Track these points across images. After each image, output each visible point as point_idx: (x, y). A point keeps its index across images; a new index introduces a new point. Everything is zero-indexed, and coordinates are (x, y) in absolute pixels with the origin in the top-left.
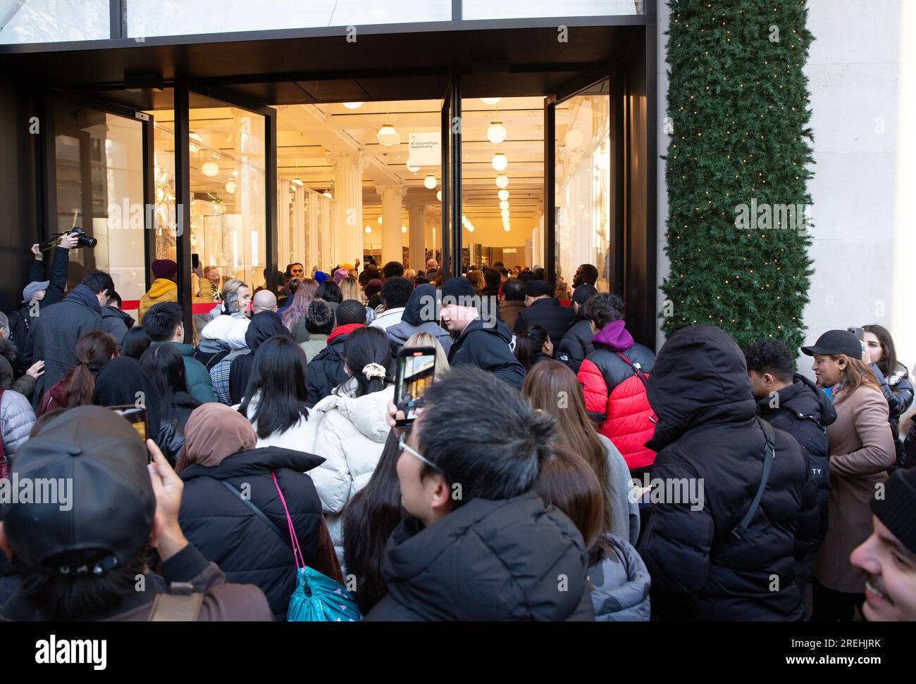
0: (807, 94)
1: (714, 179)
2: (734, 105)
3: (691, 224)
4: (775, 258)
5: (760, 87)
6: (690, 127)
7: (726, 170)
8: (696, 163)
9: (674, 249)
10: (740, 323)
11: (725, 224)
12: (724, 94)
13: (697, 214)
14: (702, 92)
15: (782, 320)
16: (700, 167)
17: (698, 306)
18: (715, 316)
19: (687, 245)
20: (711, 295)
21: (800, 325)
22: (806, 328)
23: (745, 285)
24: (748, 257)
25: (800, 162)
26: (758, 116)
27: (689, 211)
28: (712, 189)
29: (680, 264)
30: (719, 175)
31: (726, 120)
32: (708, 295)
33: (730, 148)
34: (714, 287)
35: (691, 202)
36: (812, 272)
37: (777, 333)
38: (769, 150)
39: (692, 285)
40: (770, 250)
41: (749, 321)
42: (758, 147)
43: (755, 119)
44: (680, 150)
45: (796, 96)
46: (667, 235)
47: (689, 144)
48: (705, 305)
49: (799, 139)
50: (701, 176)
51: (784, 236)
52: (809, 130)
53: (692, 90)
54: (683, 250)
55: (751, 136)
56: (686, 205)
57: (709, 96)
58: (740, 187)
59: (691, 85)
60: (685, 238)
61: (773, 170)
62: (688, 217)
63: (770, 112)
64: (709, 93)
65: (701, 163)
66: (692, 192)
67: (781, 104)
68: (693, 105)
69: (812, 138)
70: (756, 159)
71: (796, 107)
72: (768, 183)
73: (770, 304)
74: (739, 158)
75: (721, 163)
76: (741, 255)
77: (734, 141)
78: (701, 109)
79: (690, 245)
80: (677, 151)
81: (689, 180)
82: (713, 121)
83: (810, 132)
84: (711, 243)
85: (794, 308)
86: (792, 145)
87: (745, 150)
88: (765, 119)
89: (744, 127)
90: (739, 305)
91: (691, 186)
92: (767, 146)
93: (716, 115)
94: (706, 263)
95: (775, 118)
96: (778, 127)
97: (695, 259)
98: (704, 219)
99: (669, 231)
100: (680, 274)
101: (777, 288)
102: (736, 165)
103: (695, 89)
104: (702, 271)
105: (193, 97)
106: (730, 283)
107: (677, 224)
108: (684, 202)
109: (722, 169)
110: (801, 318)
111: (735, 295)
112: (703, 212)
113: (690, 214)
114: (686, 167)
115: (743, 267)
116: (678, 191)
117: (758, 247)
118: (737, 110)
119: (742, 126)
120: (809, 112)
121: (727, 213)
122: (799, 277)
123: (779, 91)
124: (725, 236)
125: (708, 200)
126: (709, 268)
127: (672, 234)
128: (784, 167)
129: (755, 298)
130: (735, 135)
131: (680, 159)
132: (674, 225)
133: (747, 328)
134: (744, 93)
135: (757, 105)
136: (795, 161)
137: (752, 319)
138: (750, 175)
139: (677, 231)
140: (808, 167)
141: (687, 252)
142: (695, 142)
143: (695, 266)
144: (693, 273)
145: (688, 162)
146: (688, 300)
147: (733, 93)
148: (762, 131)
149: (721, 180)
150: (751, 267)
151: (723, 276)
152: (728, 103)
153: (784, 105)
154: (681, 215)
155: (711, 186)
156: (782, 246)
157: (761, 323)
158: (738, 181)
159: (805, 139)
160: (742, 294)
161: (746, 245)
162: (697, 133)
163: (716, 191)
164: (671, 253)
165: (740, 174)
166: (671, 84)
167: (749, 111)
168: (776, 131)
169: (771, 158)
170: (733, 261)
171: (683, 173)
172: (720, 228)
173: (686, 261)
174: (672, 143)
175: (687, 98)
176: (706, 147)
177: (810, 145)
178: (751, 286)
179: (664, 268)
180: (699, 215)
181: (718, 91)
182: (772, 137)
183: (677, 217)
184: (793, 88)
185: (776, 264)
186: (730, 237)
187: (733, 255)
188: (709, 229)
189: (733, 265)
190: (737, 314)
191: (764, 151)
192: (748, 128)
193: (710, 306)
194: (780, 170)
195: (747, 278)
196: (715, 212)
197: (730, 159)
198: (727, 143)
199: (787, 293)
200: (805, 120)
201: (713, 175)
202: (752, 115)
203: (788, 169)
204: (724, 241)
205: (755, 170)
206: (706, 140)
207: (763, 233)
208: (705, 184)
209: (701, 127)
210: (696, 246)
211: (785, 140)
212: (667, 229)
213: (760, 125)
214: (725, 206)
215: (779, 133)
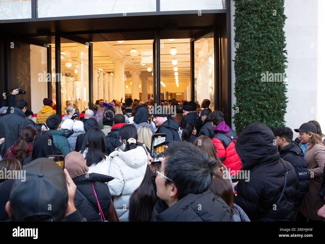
0: (285, 38)
1: (252, 68)
2: (259, 42)
3: (243, 85)
4: (274, 97)
5: (268, 35)
6: (243, 50)
7: (256, 65)
8: (245, 63)
9: (238, 94)
10: (262, 120)
11: (256, 85)
12: (255, 38)
13: (245, 81)
14: (247, 37)
15: (277, 119)
16: (246, 64)
17: (246, 114)
18: (253, 118)
19: (242, 92)
20: (251, 110)
21: (283, 121)
22: (285, 122)
23: (263, 106)
24: (264, 97)
25: (282, 62)
26: (267, 46)
27: (243, 80)
28: (251, 72)
29: (240, 99)
30: (253, 67)
31: (256, 47)
32: (250, 110)
33: (257, 57)
34: (252, 107)
35: (243, 77)
36: (287, 102)
37: (275, 124)
38: (271, 58)
39: (244, 107)
40: (272, 94)
41: (265, 120)
42: (267, 57)
43: (266, 47)
44: (239, 58)
45: (281, 39)
46: (235, 89)
47: (242, 56)
48: (249, 114)
49: (282, 54)
50: (247, 67)
51: (277, 89)
52: (286, 50)
53: (243, 36)
54: (241, 94)
55: (265, 53)
56: (241, 78)
57: (250, 39)
58: (261, 71)
59: (243, 35)
60: (241, 90)
61: (273, 65)
62: (242, 82)
63: (271, 44)
64: (250, 37)
65: (247, 63)
66: (244, 73)
67: (275, 41)
68: (244, 42)
69: (287, 53)
70: (267, 61)
71: (281, 42)
72: (271, 70)
73: (272, 113)
74: (261, 61)
75: (254, 63)
76: (262, 96)
77: (259, 55)
78: (247, 43)
79: (243, 92)
80: (238, 58)
81: (243, 69)
82: (251, 47)
83: (286, 51)
84: (251, 92)
85: (281, 115)
86: (280, 56)
87: (263, 58)
88: (269, 47)
89: (262, 49)
90: (261, 114)
91: (243, 71)
92: (270, 56)
93: (252, 45)
94: (249, 99)
95: (273, 46)
96: (274, 50)
97: (245, 97)
98: (248, 83)
99: (236, 87)
100: (240, 103)
101: (275, 108)
102: (259, 63)
103: (244, 36)
104: (248, 102)
105: (62, 39)
106: (258, 106)
107: (238, 85)
108: (241, 76)
109: (254, 65)
110: (284, 118)
111: (259, 111)
112: (248, 80)
113: (243, 81)
114: (241, 64)
115: (262, 100)
116: (238, 73)
117: (268, 93)
118: (259, 43)
119: (261, 49)
120: (286, 44)
121: (256, 81)
122: (283, 103)
123: (275, 37)
124: (256, 89)
125: (249, 76)
126: (250, 100)
127: (237, 88)
128: (277, 64)
129: (267, 111)
130: (259, 52)
131: (239, 61)
132: (237, 85)
133: (264, 122)
134: (262, 37)
135: (267, 42)
136: (281, 62)
137: (266, 119)
138: (265, 67)
139: (238, 87)
140: (285, 64)
141: (242, 95)
142: (245, 55)
143: (245, 100)
144: (244, 102)
145: (242, 62)
146: (243, 112)
147: (258, 37)
148: (269, 51)
149: (254, 69)
150: (265, 100)
151: (255, 103)
152: (256, 41)
153: (276, 42)
154: (240, 81)
155: (251, 71)
156: (276, 92)
157: (269, 120)
158: (260, 69)
159: (284, 54)
160: (262, 110)
161: (263, 92)
162: (245, 52)
163: (252, 73)
164: (236, 95)
165: (261, 67)
166: (236, 34)
167: (264, 44)
168: (274, 51)
169: (272, 61)
170: (258, 98)
171: (240, 66)
172: (254, 86)
173: (242, 98)
174: (236, 55)
175: (241, 39)
176: (248, 57)
177: (286, 56)
178: (265, 107)
179: (234, 100)
180: (246, 82)
181: (253, 37)
182: (272, 53)
183: (238, 82)
184: (280, 36)
185: (274, 99)
186: (258, 89)
187: (259, 96)
188: (250, 86)
189: (259, 99)
190: (260, 117)
191: (269, 58)
192: (264, 50)
193: (251, 114)
194: (275, 65)
195: (264, 104)
196: (252, 80)
197: (257, 61)
198: (256, 55)
199: (278, 109)
200: (284, 47)
201: (251, 67)
202: (265, 45)
203: (278, 64)
204: (255, 91)
205: (266, 65)
206: (248, 54)
207: (269, 88)
208: (248, 70)
209: (247, 49)
210: (245, 93)
211: (277, 54)
212: (235, 86)
213: (268, 49)
214: (255, 78)
215: (275, 52)
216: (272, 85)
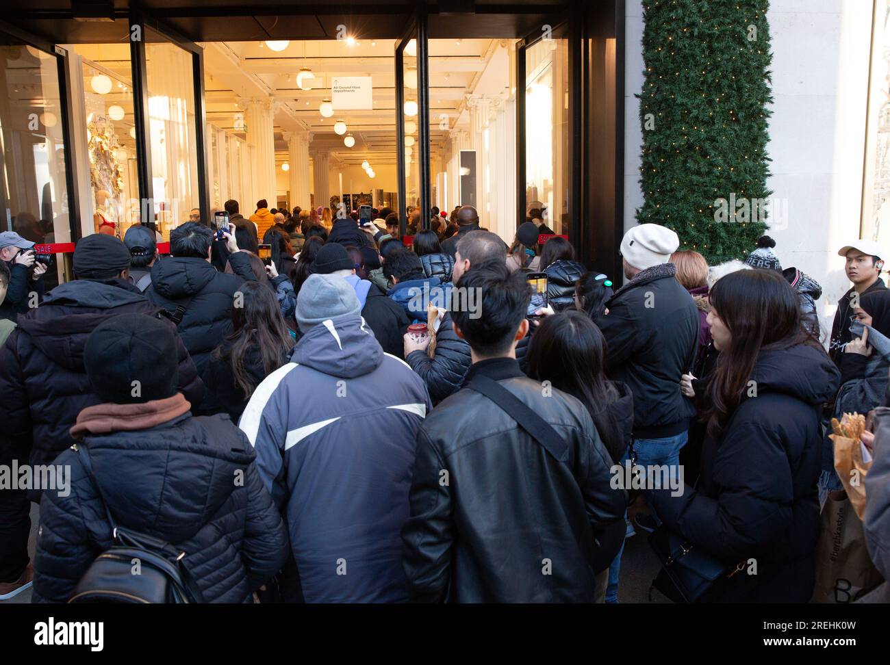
0: (769, 39)
1: (691, 115)
2: (710, 47)
3: (667, 157)
4: (741, 189)
6: (669, 67)
7: (702, 107)
8: (674, 100)
9: (651, 181)
10: (711, 248)
11: (699, 158)
12: (701, 36)
13: (673, 149)
14: (680, 34)
15: (747, 245)
16: (677, 105)
18: (690, 242)
19: (663, 177)
20: (686, 223)
24: (719, 188)
25: (763, 100)
26: (731, 57)
27: (667, 145)
28: (688, 125)
29: (657, 195)
30: (695, 112)
31: (702, 61)
32: (683, 223)
33: (705, 87)
34: (690, 215)
35: (668, 137)
38: (740, 89)
39: (668, 214)
40: (739, 182)
41: (720, 246)
42: (730, 87)
43: (728, 60)
44: (657, 89)
45: (762, 41)
46: (641, 169)
47: (667, 83)
49: (762, 80)
50: (678, 113)
51: (750, 169)
52: (768, 72)
53: (670, 32)
54: (660, 181)
55: (724, 77)
56: (664, 140)
57: (687, 37)
58: (714, 124)
59: (669, 27)
60: (662, 171)
61: (742, 108)
62: (664, 152)
63: (741, 54)
64: (687, 35)
65: (679, 101)
66: (669, 128)
67: (749, 47)
68: (671, 46)
70: (728, 98)
71: (762, 50)
72: (737, 121)
73: (738, 230)
74: (714, 97)
75: (697, 101)
76: (713, 186)
77: (710, 80)
78: (679, 49)
79: (668, 177)
80: (655, 90)
81: (666, 116)
82: (691, 61)
83: (770, 74)
84: (687, 175)
86: (758, 86)
87: (719, 88)
88: (736, 61)
89: (718, 67)
90: (711, 232)
91: (669, 122)
92: (737, 86)
93: (693, 56)
94: (682, 193)
95: (744, 60)
96: (747, 68)
97: (672, 190)
98: (681, 152)
99: (645, 164)
100: (656, 204)
102: (710, 102)
103: (673, 31)
104: (678, 200)
106: (703, 211)
107: (654, 158)
108: (661, 137)
109: (698, 106)
111: (708, 223)
112: (680, 146)
113: (668, 148)
114: (663, 105)
115: (715, 197)
117: (728, 178)
118: (712, 51)
119: (716, 66)
120: (771, 56)
121: (701, 148)
123: (749, 35)
124: (700, 168)
125: (684, 135)
126: (685, 198)
127: (647, 169)
128: (752, 105)
130: (710, 75)
131: (657, 97)
132: (651, 159)
133: (718, 253)
134: (718, 36)
135: (730, 47)
136: (759, 100)
137: (723, 244)
138: (723, 112)
139: (653, 164)
140: (767, 106)
141: (664, 183)
142: (673, 81)
143: (671, 197)
144: (670, 203)
145: (665, 100)
147: (709, 35)
148: (734, 71)
149: (697, 118)
150: (721, 197)
151: (697, 206)
152: (704, 44)
153: (752, 48)
154: (658, 150)
155: (688, 123)
156: (748, 177)
157: (729, 248)
158: (712, 118)
159: (766, 81)
161: (717, 177)
162: (675, 72)
163: (692, 127)
164: (646, 184)
165: (714, 112)
166: (647, 26)
167: (723, 53)
168: (746, 72)
169: (741, 97)
170: (704, 191)
171: (660, 110)
172: (696, 161)
173: (663, 192)
174: (647, 83)
175: (665, 39)
176: (683, 85)
177: (769, 86)
179: (633, 199)
180: (676, 150)
181: (695, 34)
182: (742, 77)
183: (653, 151)
184: (760, 33)
185: (742, 195)
186: (704, 169)
187: (706, 186)
188: (685, 162)
189: (706, 195)
190: (709, 241)
191: (734, 90)
192: (722, 69)
193: (685, 233)
194: (747, 108)
196: (690, 147)
197: (705, 98)
198: (703, 83)
200: (768, 63)
201: (690, 112)
202: (726, 56)
203: (754, 107)
204: (698, 173)
205: (727, 108)
206: (683, 79)
207: (731, 166)
208: (683, 120)
209: (679, 66)
210: (672, 178)
211: (751, 81)
212: (642, 163)
213: (732, 67)
214: (699, 140)
215: (748, 74)
216: (738, 159)
